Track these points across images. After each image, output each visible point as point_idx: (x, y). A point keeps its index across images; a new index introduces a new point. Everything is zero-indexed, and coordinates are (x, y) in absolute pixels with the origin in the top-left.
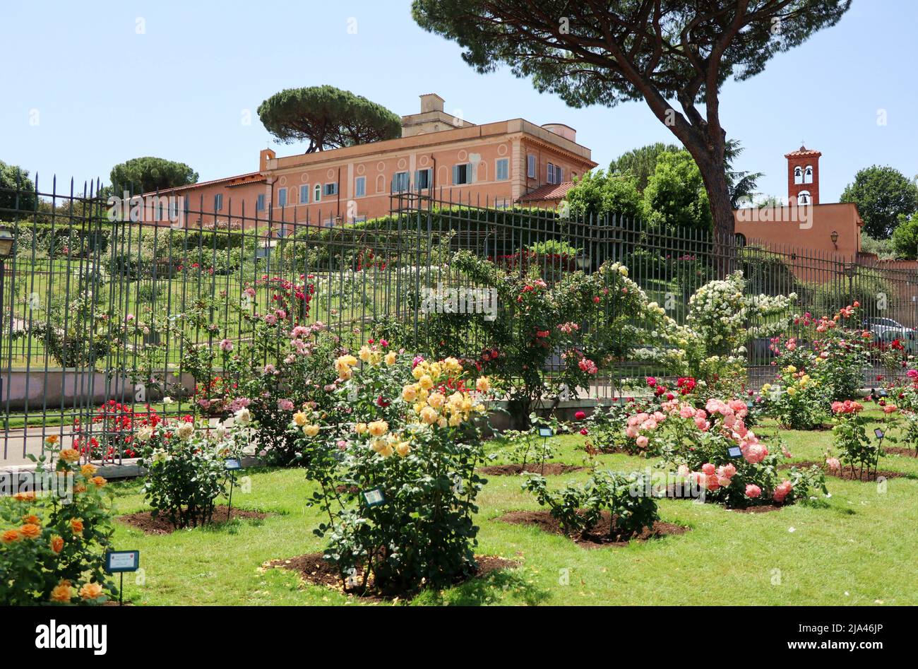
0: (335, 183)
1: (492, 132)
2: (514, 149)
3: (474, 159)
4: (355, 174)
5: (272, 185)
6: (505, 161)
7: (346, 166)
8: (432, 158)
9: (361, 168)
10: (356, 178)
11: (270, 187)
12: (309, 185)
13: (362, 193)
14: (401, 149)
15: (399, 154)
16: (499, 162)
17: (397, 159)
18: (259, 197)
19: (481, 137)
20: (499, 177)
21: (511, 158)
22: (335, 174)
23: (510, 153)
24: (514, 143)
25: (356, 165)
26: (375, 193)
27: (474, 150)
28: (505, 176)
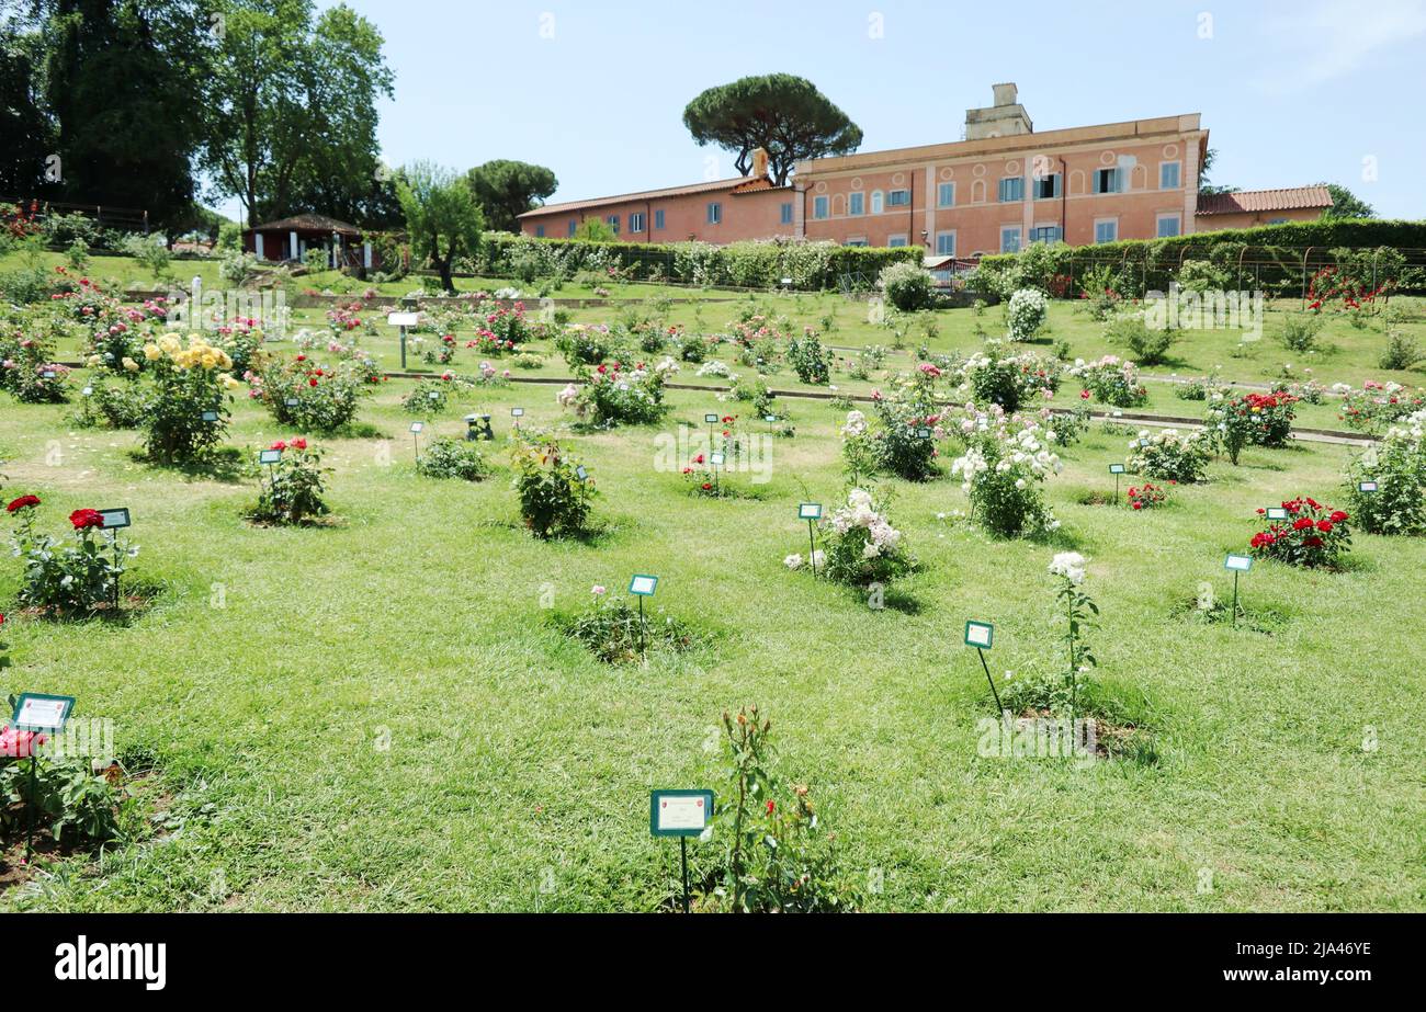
0: (907, 190)
1: (1154, 129)
2: (1189, 150)
3: (1126, 163)
4: (938, 180)
5: (805, 193)
6: (1175, 167)
7: (924, 170)
8: (1061, 160)
9: (947, 173)
10: (939, 185)
11: (802, 195)
12: (864, 193)
13: (950, 202)
14: (1010, 150)
15: (1008, 155)
16: (1166, 167)
17: (1004, 162)
18: (784, 207)
19: (1137, 135)
20: (1165, 184)
21: (1184, 161)
22: (904, 180)
23: (1183, 155)
24: (1189, 144)
25: (938, 169)
26: (969, 203)
27: (1126, 151)
28: (1175, 184)
